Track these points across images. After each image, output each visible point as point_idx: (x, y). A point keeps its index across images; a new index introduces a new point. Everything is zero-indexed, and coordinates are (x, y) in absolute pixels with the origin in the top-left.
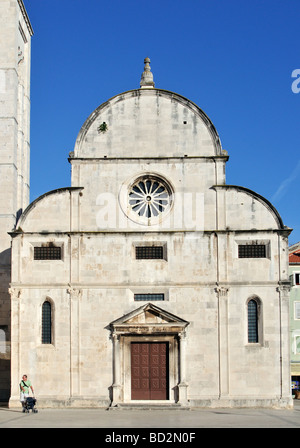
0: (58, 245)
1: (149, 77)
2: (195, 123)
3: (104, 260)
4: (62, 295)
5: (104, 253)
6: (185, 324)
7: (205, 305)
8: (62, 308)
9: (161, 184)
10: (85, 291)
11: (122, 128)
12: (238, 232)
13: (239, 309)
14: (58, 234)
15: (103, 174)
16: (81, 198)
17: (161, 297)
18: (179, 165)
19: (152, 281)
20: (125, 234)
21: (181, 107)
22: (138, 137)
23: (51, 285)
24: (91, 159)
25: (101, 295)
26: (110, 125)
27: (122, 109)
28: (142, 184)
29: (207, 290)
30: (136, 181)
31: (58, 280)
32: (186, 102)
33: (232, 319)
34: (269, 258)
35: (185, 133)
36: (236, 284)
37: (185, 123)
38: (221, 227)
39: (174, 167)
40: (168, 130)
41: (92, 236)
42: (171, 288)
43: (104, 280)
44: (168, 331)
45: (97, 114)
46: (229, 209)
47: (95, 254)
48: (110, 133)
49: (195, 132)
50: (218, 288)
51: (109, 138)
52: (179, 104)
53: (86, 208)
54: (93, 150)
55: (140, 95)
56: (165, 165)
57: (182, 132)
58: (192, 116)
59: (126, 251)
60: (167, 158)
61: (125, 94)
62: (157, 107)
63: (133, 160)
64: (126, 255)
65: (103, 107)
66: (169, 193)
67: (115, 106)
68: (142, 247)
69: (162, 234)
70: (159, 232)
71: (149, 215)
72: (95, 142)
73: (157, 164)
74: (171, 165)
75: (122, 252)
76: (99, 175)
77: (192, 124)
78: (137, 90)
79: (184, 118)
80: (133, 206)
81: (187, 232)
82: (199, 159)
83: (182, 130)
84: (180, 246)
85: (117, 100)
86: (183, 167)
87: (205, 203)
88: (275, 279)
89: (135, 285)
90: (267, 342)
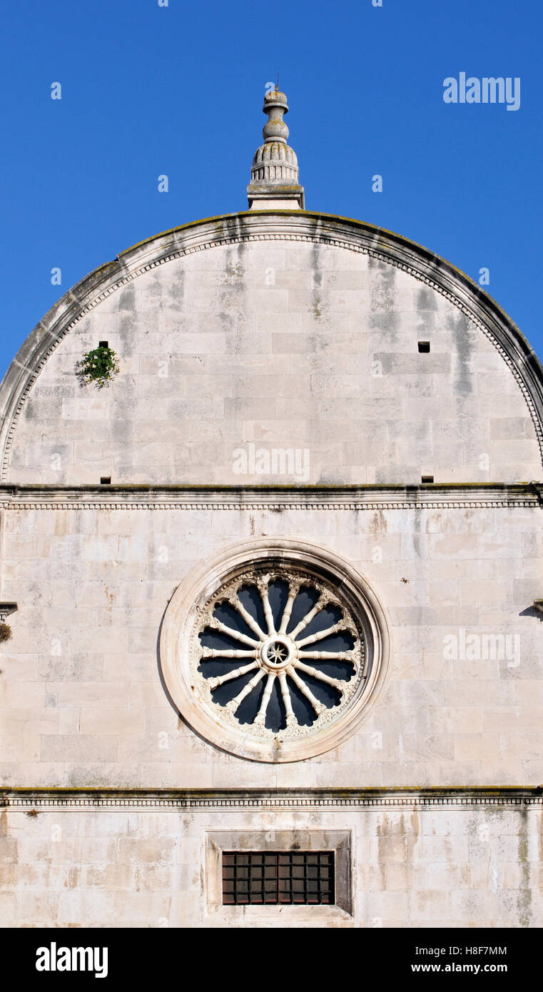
1: (284, 166)
2: (465, 349)
5: (95, 879)
9: (328, 595)
11: (176, 366)
15: (96, 551)
16: (5, 651)
18: (399, 518)
20: (181, 796)
21: (407, 284)
22: (235, 405)
24: (48, 491)
26: (127, 352)
27: (177, 292)
28: (250, 592)
30: (226, 583)
32: (427, 267)
35: (422, 390)
39: (379, 523)
40: (354, 378)
41: (46, 806)
45: (76, 311)
47: (57, 882)
48: (127, 386)
49: (464, 385)
51: (124, 406)
52: (401, 277)
53: (23, 692)
54: (58, 448)
55: (245, 236)
56: (345, 515)
57: (408, 386)
58: (450, 319)
59: (185, 873)
60: (353, 490)
61: (189, 233)
62: (311, 284)
63: (216, 497)
64: (183, 886)
65: (100, 283)
66: (359, 628)
67: (148, 278)
68: (250, 854)
69: (328, 799)
70: (319, 793)
71: (277, 721)
72: (67, 422)
73: (312, 513)
74: (366, 516)
75: (168, 876)
76: (78, 553)
77: (454, 355)
78: (234, 218)
79: (422, 328)
80: (215, 682)
81: (433, 794)
82: (481, 495)
83: (412, 378)
84: (408, 853)
85: (155, 255)
86: (417, 525)
87: (506, 673)
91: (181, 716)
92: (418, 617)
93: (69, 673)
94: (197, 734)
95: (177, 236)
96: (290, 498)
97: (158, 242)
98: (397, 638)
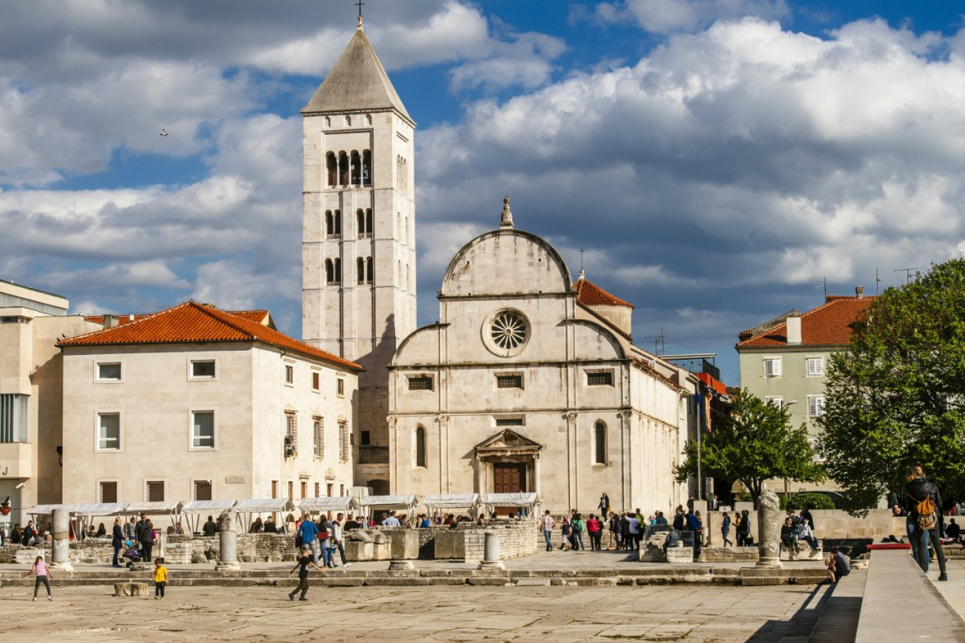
0: (429, 376)
1: (509, 216)
2: (549, 261)
3: (469, 389)
4: (432, 421)
6: (538, 446)
7: (557, 429)
8: (433, 433)
9: (519, 319)
10: (452, 418)
11: (484, 267)
12: (586, 363)
13: (588, 431)
14: (429, 367)
15: (468, 310)
16: (449, 334)
17: (520, 422)
18: (534, 301)
19: (511, 408)
20: (489, 366)
22: (498, 275)
23: (423, 413)
24: (458, 297)
25: (467, 421)
26: (473, 264)
27: (484, 249)
28: (502, 319)
29: (559, 415)
30: (497, 316)
31: (430, 410)
32: (540, 242)
33: (580, 442)
34: (614, 386)
35: (539, 270)
36: (583, 409)
37: (540, 260)
38: (570, 358)
39: (529, 302)
40: (524, 268)
41: (459, 368)
42: (528, 415)
43: (469, 407)
44: (523, 453)
46: (578, 341)
47: (462, 384)
48: (473, 272)
49: (548, 269)
50: (567, 413)
51: (472, 277)
52: (534, 245)
53: (453, 342)
54: (459, 287)
55: (499, 235)
56: (522, 301)
57: (536, 270)
58: (545, 255)
59: (488, 381)
60: (524, 295)
62: (514, 246)
63: (493, 298)
66: (526, 325)
67: (478, 246)
68: (503, 377)
69: (519, 365)
70: (517, 364)
71: (509, 347)
72: (461, 280)
73: (515, 300)
74: (526, 301)
75: (485, 381)
76: (463, 311)
77: (546, 262)
78: (497, 231)
79: (539, 256)
80: (495, 338)
81: (542, 364)
82: (552, 296)
83: (537, 268)
84: (536, 376)
86: (538, 303)
87: (557, 336)
88: (619, 405)
89: (496, 412)
90: (611, 462)
91: (487, 347)
92: (538, 323)
93: (463, 338)
94: (491, 351)
96: (510, 297)
98: (534, 329)
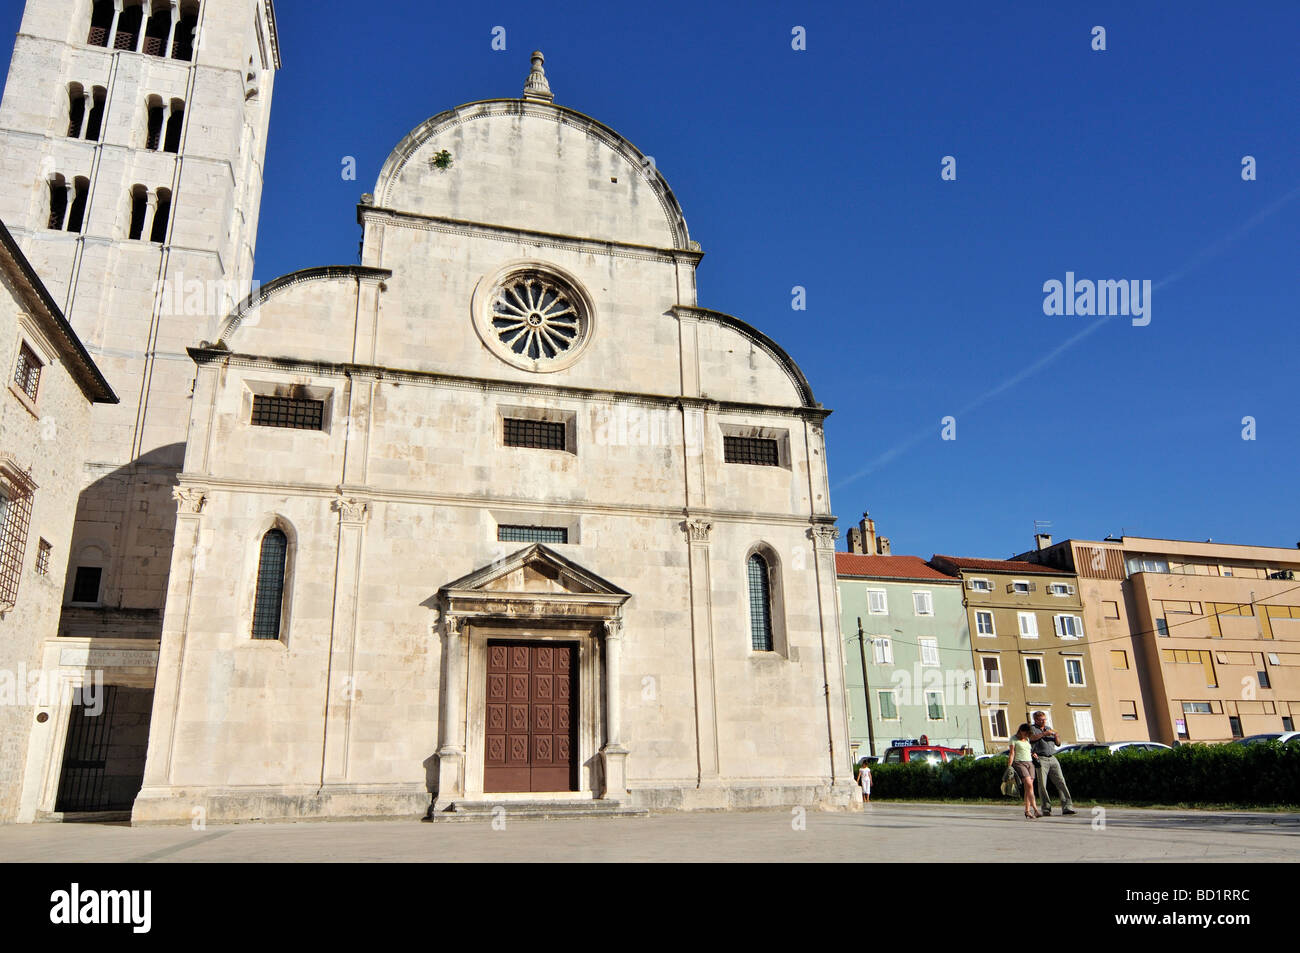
0: (317, 396)
1: (541, 84)
2: (635, 185)
3: (432, 438)
4: (318, 513)
5: (432, 423)
6: (619, 597)
7: (661, 559)
8: (315, 545)
9: (562, 295)
10: (378, 508)
11: (484, 168)
12: (727, 406)
13: (733, 574)
14: (321, 366)
15: (437, 253)
16: (383, 297)
17: (563, 535)
18: (602, 259)
19: (542, 496)
20: (483, 383)
21: (606, 150)
22: (516, 192)
23: (291, 487)
24: (412, 217)
25: (419, 519)
26: (458, 157)
27: (485, 133)
28: (521, 288)
30: (508, 280)
31: (312, 477)
32: (616, 143)
33: (719, 593)
34: (789, 466)
35: (613, 200)
36: (724, 515)
37: (614, 181)
38: (691, 391)
39: (591, 260)
40: (579, 189)
41: (405, 381)
42: (585, 517)
43: (428, 484)
44: (580, 612)
45: (431, 132)
46: (706, 359)
47: (410, 423)
48: (457, 173)
49: (634, 201)
50: (688, 521)
51: (456, 183)
52: (603, 146)
53: (392, 319)
54: (418, 199)
55: (523, 112)
56: (574, 254)
57: (607, 197)
58: (628, 170)
59: (484, 424)
60: (578, 240)
61: (493, 105)
62: (556, 141)
63: (505, 234)
64: (483, 432)
65: (444, 120)
66: (579, 313)
67: (469, 124)
68: (519, 421)
69: (565, 394)
70: (560, 389)
71: (534, 354)
72: (423, 187)
73: (556, 250)
74: (585, 256)
75: (474, 425)
76: (427, 253)
77: (629, 186)
78: (517, 102)
79: (613, 171)
80: (501, 330)
81: (621, 396)
82: (644, 253)
83: (608, 194)
85: (474, 113)
86: (611, 263)
87: (657, 341)
88: (804, 510)
89: (502, 502)
90: (795, 649)
91: (484, 343)
92: (612, 308)
93: (420, 313)
94: (493, 353)
95: (487, 105)
96: (545, 240)
97: (476, 106)
98: (601, 317)
